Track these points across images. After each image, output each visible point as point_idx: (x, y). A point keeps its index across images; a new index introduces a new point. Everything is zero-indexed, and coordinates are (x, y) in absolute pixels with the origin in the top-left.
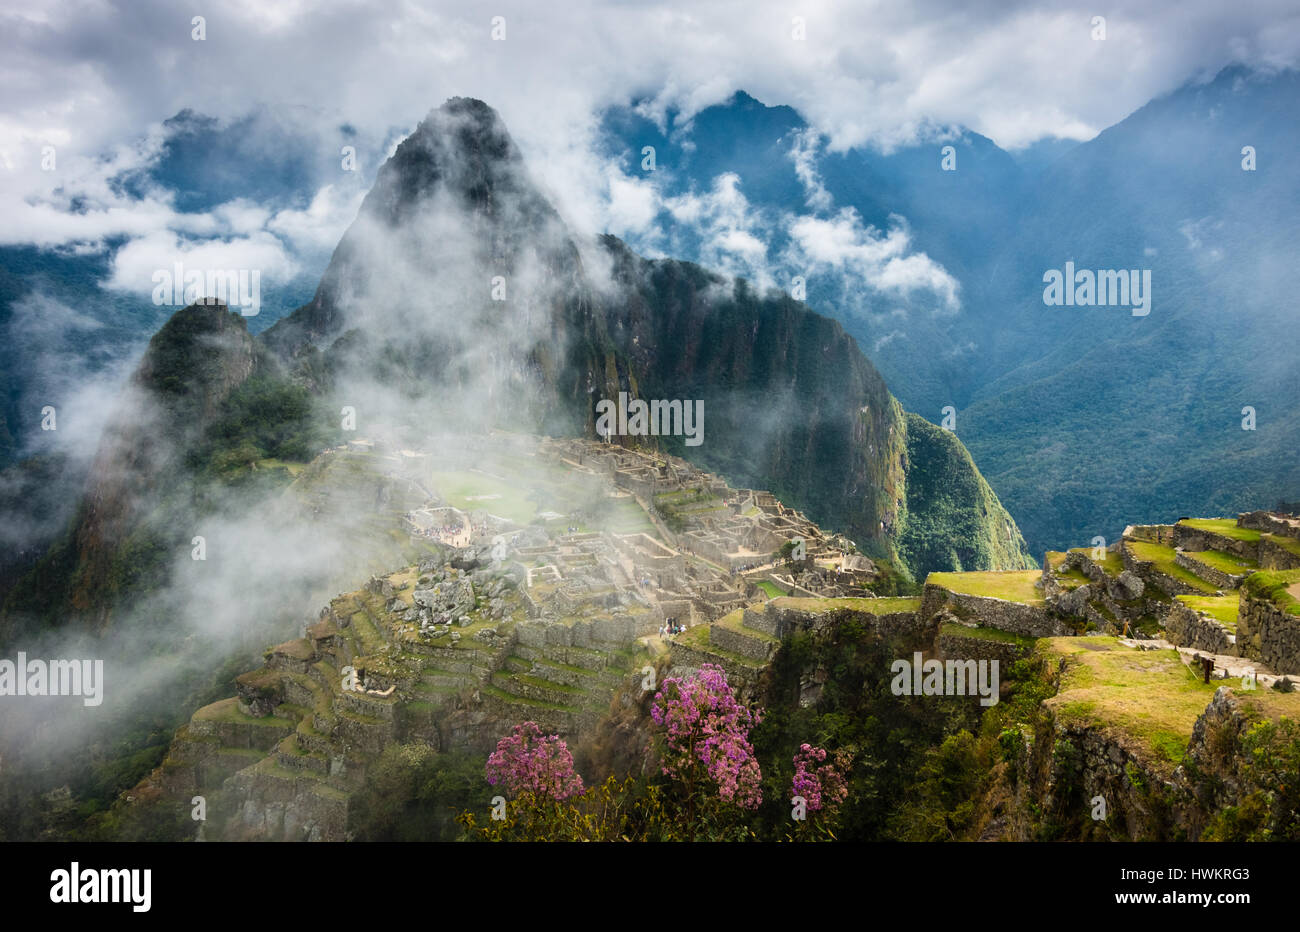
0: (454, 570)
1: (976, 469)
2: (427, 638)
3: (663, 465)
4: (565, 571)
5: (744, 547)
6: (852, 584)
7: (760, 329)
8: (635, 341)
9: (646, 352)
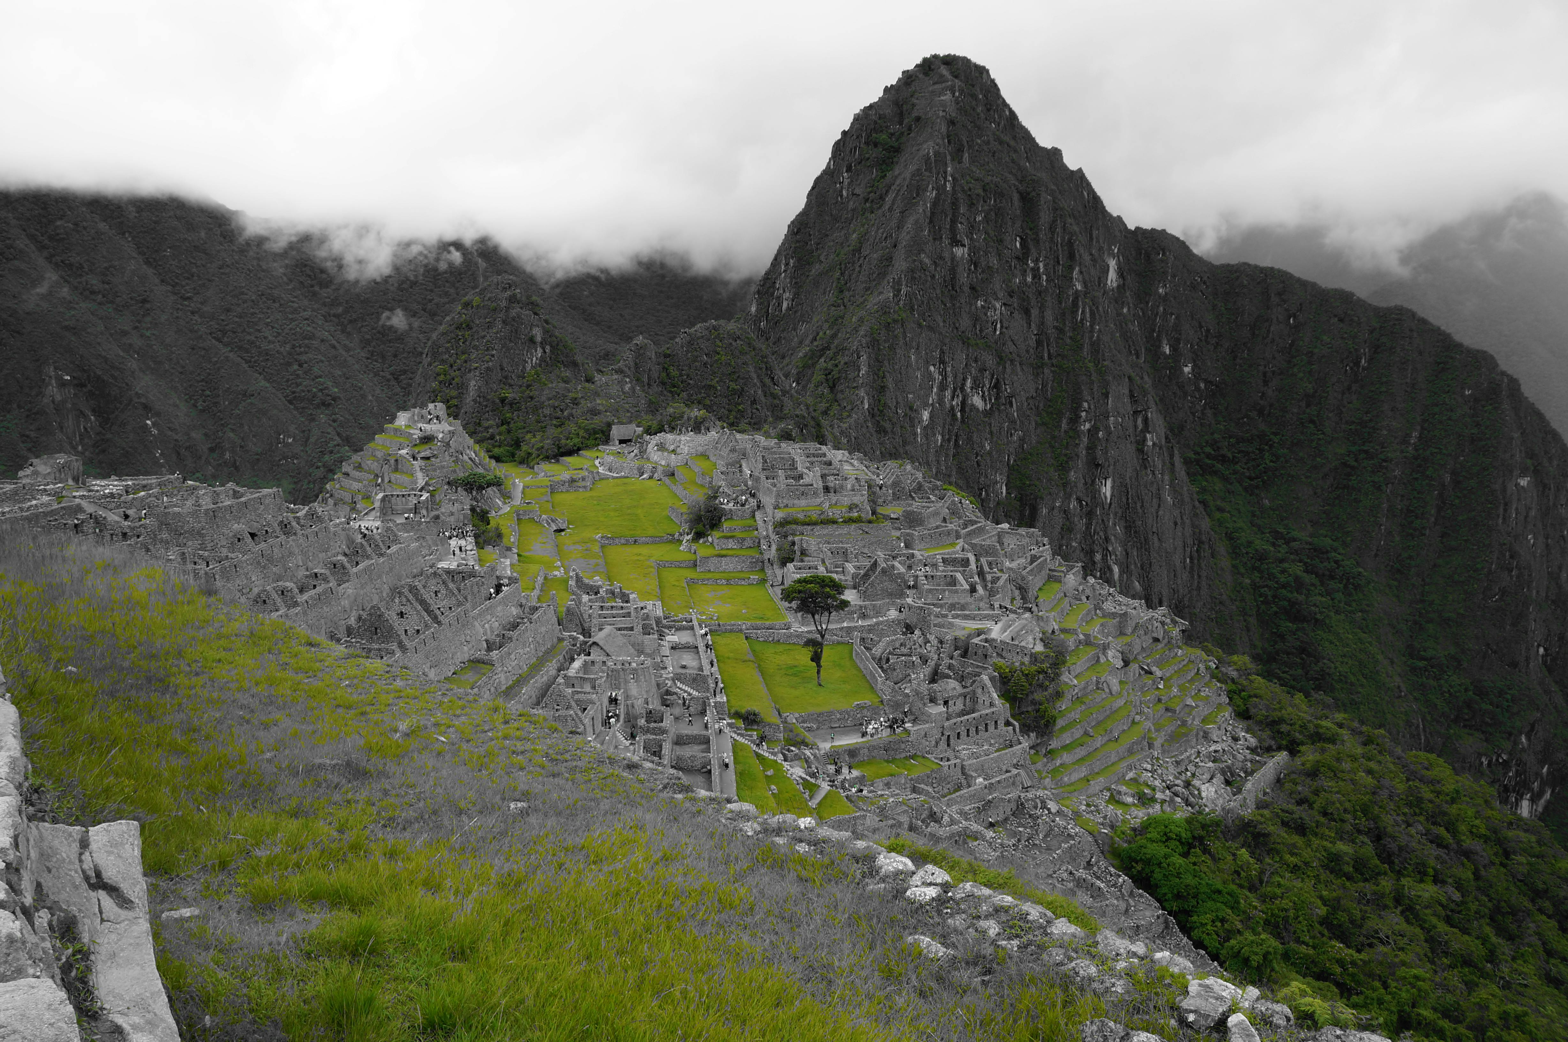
8: (1187, 370)
9: (1202, 385)
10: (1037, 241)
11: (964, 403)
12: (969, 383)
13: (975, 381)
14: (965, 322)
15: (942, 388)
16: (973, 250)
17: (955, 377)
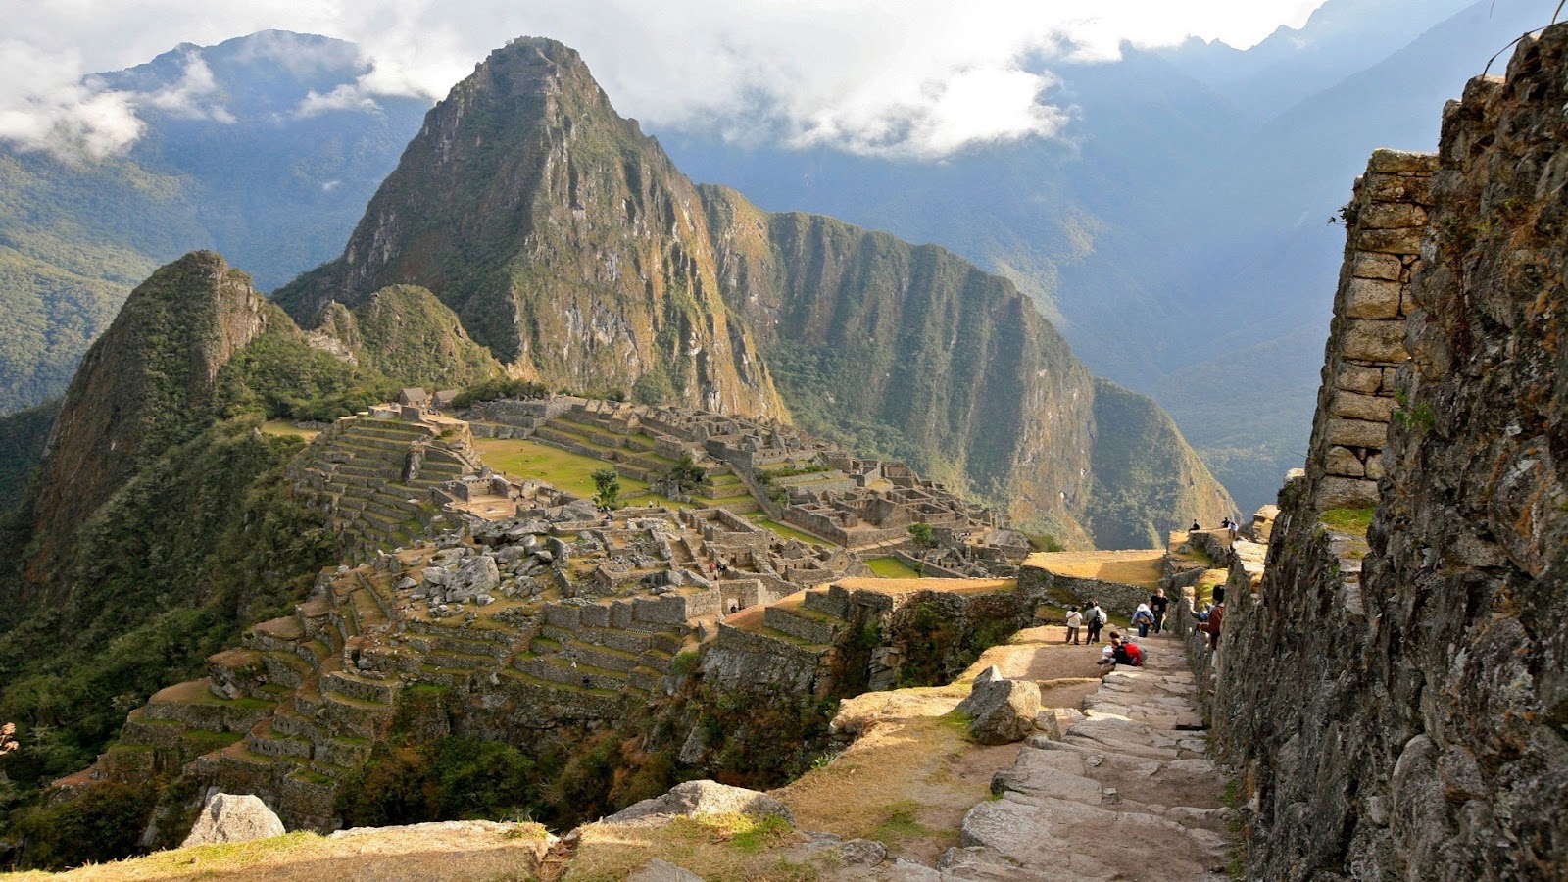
0: (477, 546)
1: (1181, 439)
2: (437, 617)
3: (768, 434)
4: (610, 547)
5: (865, 521)
6: (998, 560)
7: (912, 288)
8: (753, 299)
9: (767, 311)
10: (641, 203)
11: (592, 340)
12: (594, 321)
13: (599, 319)
14: (588, 273)
15: (576, 328)
16: (590, 213)
17: (584, 318)
